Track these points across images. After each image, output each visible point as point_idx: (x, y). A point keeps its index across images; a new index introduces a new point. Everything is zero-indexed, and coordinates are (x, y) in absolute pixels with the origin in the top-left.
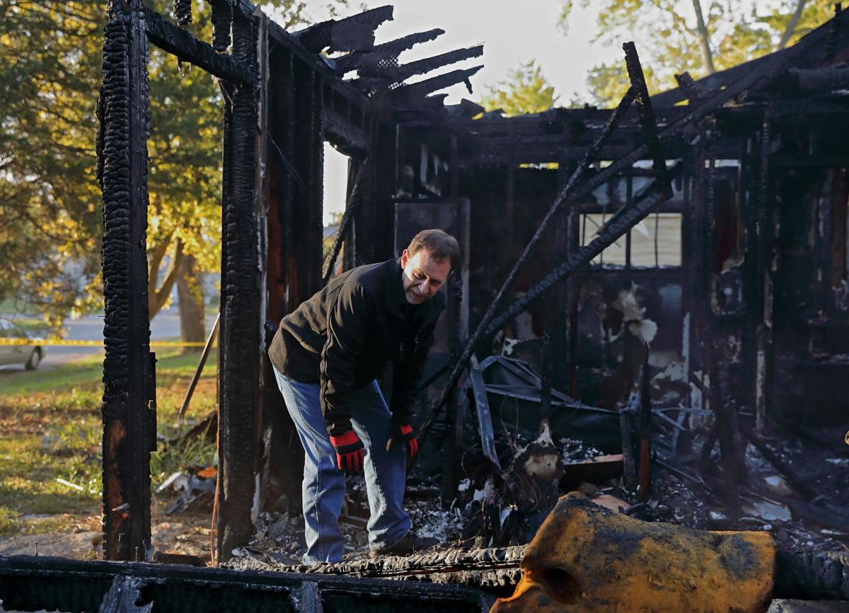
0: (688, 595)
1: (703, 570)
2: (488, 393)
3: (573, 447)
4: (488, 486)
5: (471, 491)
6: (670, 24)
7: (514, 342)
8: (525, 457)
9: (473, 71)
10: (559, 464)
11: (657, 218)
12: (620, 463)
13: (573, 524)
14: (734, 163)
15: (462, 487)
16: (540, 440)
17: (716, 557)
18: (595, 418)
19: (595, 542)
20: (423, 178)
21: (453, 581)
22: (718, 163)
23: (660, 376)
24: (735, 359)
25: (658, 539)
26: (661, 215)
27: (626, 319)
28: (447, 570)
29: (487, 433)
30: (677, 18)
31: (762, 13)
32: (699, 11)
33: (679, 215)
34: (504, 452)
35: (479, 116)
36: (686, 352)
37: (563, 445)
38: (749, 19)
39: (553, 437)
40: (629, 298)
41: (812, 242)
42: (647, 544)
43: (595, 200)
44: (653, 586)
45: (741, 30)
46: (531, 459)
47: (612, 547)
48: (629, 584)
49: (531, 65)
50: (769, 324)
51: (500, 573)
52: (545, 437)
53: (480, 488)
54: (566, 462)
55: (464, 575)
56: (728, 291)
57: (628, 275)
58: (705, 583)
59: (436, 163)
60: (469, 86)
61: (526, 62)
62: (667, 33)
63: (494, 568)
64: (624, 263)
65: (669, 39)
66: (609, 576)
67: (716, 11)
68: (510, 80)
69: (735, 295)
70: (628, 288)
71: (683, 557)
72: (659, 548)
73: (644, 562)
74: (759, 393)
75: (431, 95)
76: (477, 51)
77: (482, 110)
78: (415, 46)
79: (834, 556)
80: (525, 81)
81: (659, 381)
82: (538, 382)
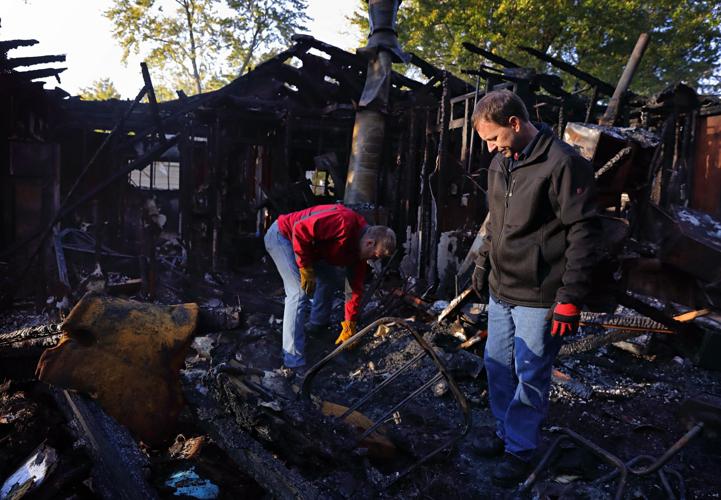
0: (154, 336)
1: (162, 323)
2: (64, 249)
3: (114, 276)
4: (65, 299)
5: (55, 302)
6: (181, 70)
7: (87, 225)
8: (86, 282)
9: (61, 70)
10: (106, 286)
11: (169, 166)
12: (139, 283)
13: (93, 306)
14: (205, 140)
15: (49, 301)
16: (95, 273)
17: (169, 316)
18: (127, 260)
19: (105, 314)
20: (32, 130)
21: (26, 345)
22: (196, 139)
23: (168, 243)
24: (204, 234)
25: (140, 310)
26: (172, 164)
27: (151, 213)
28: (23, 340)
29: (62, 271)
30: (184, 68)
31: (225, 73)
32: (195, 67)
33: (178, 164)
34: (73, 280)
35: (67, 98)
36: (180, 231)
37: (108, 276)
38: (219, 75)
39: (102, 270)
40: (152, 203)
41: (241, 180)
42: (134, 313)
43: (136, 152)
44: (136, 333)
45: (214, 79)
46: (90, 283)
47: (115, 316)
48: (123, 333)
49: (107, 81)
50: (219, 217)
51: (54, 337)
52: (98, 271)
53: (60, 300)
54: (110, 284)
55: (33, 341)
56: (201, 201)
57: (152, 192)
58: (163, 329)
59: (41, 123)
60: (58, 79)
61: (104, 79)
62: (180, 75)
63: (51, 335)
64: (149, 186)
65: (181, 78)
66: (112, 330)
67: (203, 68)
68: (95, 88)
69: (204, 203)
70: (152, 198)
71: (152, 318)
72: (140, 314)
73: (132, 322)
74: (214, 250)
75: (33, 81)
76: (62, 58)
77: (68, 95)
78: (20, 47)
79: (223, 311)
80: (104, 89)
81: (168, 246)
82: (94, 242)
